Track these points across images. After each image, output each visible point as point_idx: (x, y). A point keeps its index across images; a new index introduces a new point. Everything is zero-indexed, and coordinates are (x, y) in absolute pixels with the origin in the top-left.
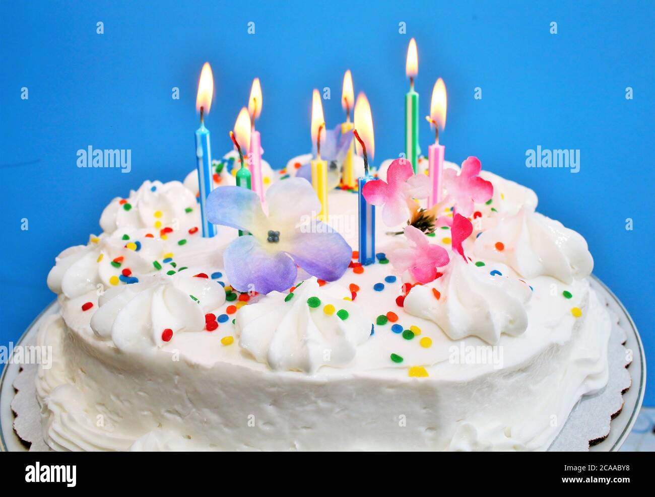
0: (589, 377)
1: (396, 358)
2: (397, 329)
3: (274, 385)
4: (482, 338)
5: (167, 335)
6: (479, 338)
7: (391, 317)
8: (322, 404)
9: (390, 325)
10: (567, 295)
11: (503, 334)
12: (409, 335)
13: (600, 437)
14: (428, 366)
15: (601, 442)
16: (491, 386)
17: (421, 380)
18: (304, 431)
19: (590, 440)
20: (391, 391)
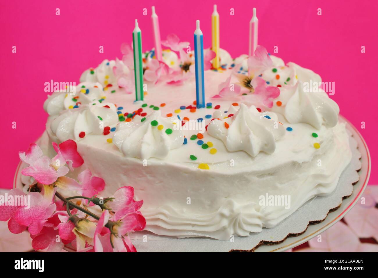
0: (320, 185)
1: (193, 158)
2: (200, 143)
3: (125, 164)
4: (248, 152)
5: (82, 135)
6: (246, 152)
7: (200, 136)
8: (149, 177)
9: (197, 140)
10: (315, 135)
11: (261, 152)
12: (205, 146)
13: (318, 220)
14: (211, 164)
15: (318, 223)
16: (248, 181)
17: (202, 170)
18: (141, 191)
19: (310, 221)
20: (187, 175)
